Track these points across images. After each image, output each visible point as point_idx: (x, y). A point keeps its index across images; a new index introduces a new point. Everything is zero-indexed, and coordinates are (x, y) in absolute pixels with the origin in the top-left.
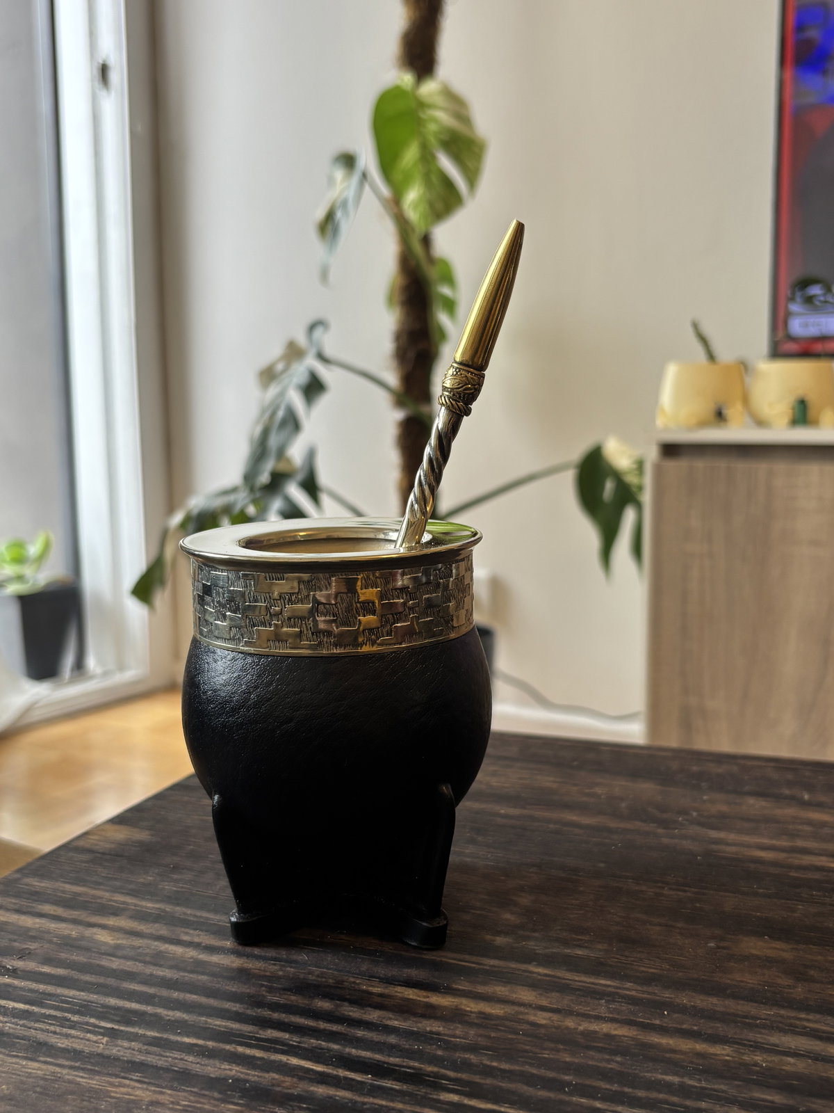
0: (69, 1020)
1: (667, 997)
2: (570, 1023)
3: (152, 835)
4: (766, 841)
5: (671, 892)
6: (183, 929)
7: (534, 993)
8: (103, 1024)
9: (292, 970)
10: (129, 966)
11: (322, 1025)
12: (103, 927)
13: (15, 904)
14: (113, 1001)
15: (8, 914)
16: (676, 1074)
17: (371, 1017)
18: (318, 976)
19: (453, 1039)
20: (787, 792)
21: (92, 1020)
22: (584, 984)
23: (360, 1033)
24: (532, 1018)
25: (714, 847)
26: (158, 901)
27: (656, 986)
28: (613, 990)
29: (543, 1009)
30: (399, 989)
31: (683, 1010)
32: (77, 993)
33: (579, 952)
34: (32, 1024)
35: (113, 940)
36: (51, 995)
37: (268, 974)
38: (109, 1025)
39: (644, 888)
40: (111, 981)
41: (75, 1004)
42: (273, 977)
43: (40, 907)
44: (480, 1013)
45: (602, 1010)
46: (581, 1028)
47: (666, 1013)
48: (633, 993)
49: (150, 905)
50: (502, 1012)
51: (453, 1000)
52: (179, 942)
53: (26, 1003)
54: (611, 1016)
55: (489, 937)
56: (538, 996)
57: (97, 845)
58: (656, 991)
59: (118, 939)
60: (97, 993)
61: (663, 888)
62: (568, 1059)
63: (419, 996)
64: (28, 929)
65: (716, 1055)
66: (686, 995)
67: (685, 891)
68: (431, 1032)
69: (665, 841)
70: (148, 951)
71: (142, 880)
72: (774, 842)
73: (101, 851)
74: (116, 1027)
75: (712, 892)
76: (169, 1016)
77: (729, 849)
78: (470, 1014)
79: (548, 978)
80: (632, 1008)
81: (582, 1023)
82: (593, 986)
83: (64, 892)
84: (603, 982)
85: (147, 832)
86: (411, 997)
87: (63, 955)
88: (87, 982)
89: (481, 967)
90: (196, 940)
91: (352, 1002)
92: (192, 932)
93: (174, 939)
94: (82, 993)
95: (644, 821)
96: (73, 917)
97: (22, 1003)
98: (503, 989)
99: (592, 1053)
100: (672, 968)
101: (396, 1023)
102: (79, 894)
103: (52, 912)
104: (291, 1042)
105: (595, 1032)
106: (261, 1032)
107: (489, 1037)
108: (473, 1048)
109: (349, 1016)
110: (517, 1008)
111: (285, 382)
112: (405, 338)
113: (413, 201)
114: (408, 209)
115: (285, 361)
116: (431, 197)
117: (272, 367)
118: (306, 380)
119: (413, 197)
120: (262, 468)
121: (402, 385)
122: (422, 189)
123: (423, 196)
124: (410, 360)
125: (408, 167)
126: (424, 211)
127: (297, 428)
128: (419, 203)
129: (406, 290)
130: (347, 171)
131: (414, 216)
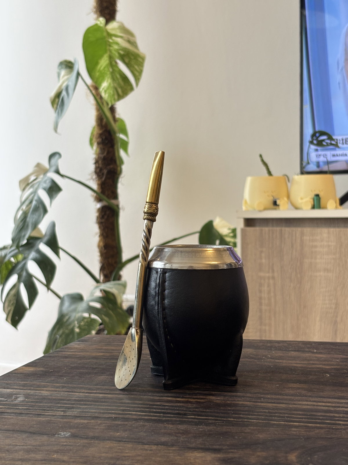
0: (46, 409)
1: (262, 396)
2: (228, 402)
3: (45, 369)
4: (298, 362)
5: (262, 375)
6: (75, 389)
8: (59, 409)
10: (60, 398)
11: (141, 406)
12: (43, 390)
16: (267, 410)
17: (158, 404)
19: (188, 407)
20: (307, 350)
23: (155, 407)
24: (215, 402)
25: (278, 364)
26: (60, 384)
30: (165, 398)
31: (269, 398)
34: (32, 411)
36: (35, 405)
38: (62, 410)
40: (56, 401)
41: (45, 406)
43: (13, 387)
44: (197, 401)
46: (233, 403)
47: (262, 399)
50: (204, 401)
51: (185, 399)
54: (243, 400)
56: (217, 398)
57: (23, 372)
58: (258, 395)
59: (50, 392)
60: (51, 404)
61: (258, 374)
62: (229, 409)
63: (173, 399)
64: (13, 392)
65: (280, 406)
66: (269, 395)
67: (267, 374)
68: (180, 406)
69: (258, 363)
70: (65, 394)
71: (50, 379)
72: (301, 362)
75: (277, 374)
76: (83, 407)
78: (192, 402)
80: (250, 398)
83: (20, 383)
86: (170, 399)
89: (194, 392)
90: (83, 391)
91: (149, 401)
92: (79, 390)
93: (73, 391)
96: (29, 389)
97: (25, 407)
98: (203, 396)
99: (237, 407)
100: (263, 391)
101: (167, 404)
102: (27, 384)
104: (131, 409)
105: (237, 403)
107: (201, 406)
108: (196, 408)
110: (209, 400)
111: (36, 186)
112: (100, 162)
113: (105, 87)
114: (102, 91)
115: (35, 174)
116: (115, 85)
117: (27, 178)
118: (48, 185)
119: (105, 85)
120: (23, 234)
121: (98, 188)
122: (110, 81)
123: (110, 84)
124: (103, 174)
125: (102, 68)
126: (110, 93)
127: (45, 211)
128: (108, 88)
129: (101, 135)
130: (68, 70)
131: (105, 96)
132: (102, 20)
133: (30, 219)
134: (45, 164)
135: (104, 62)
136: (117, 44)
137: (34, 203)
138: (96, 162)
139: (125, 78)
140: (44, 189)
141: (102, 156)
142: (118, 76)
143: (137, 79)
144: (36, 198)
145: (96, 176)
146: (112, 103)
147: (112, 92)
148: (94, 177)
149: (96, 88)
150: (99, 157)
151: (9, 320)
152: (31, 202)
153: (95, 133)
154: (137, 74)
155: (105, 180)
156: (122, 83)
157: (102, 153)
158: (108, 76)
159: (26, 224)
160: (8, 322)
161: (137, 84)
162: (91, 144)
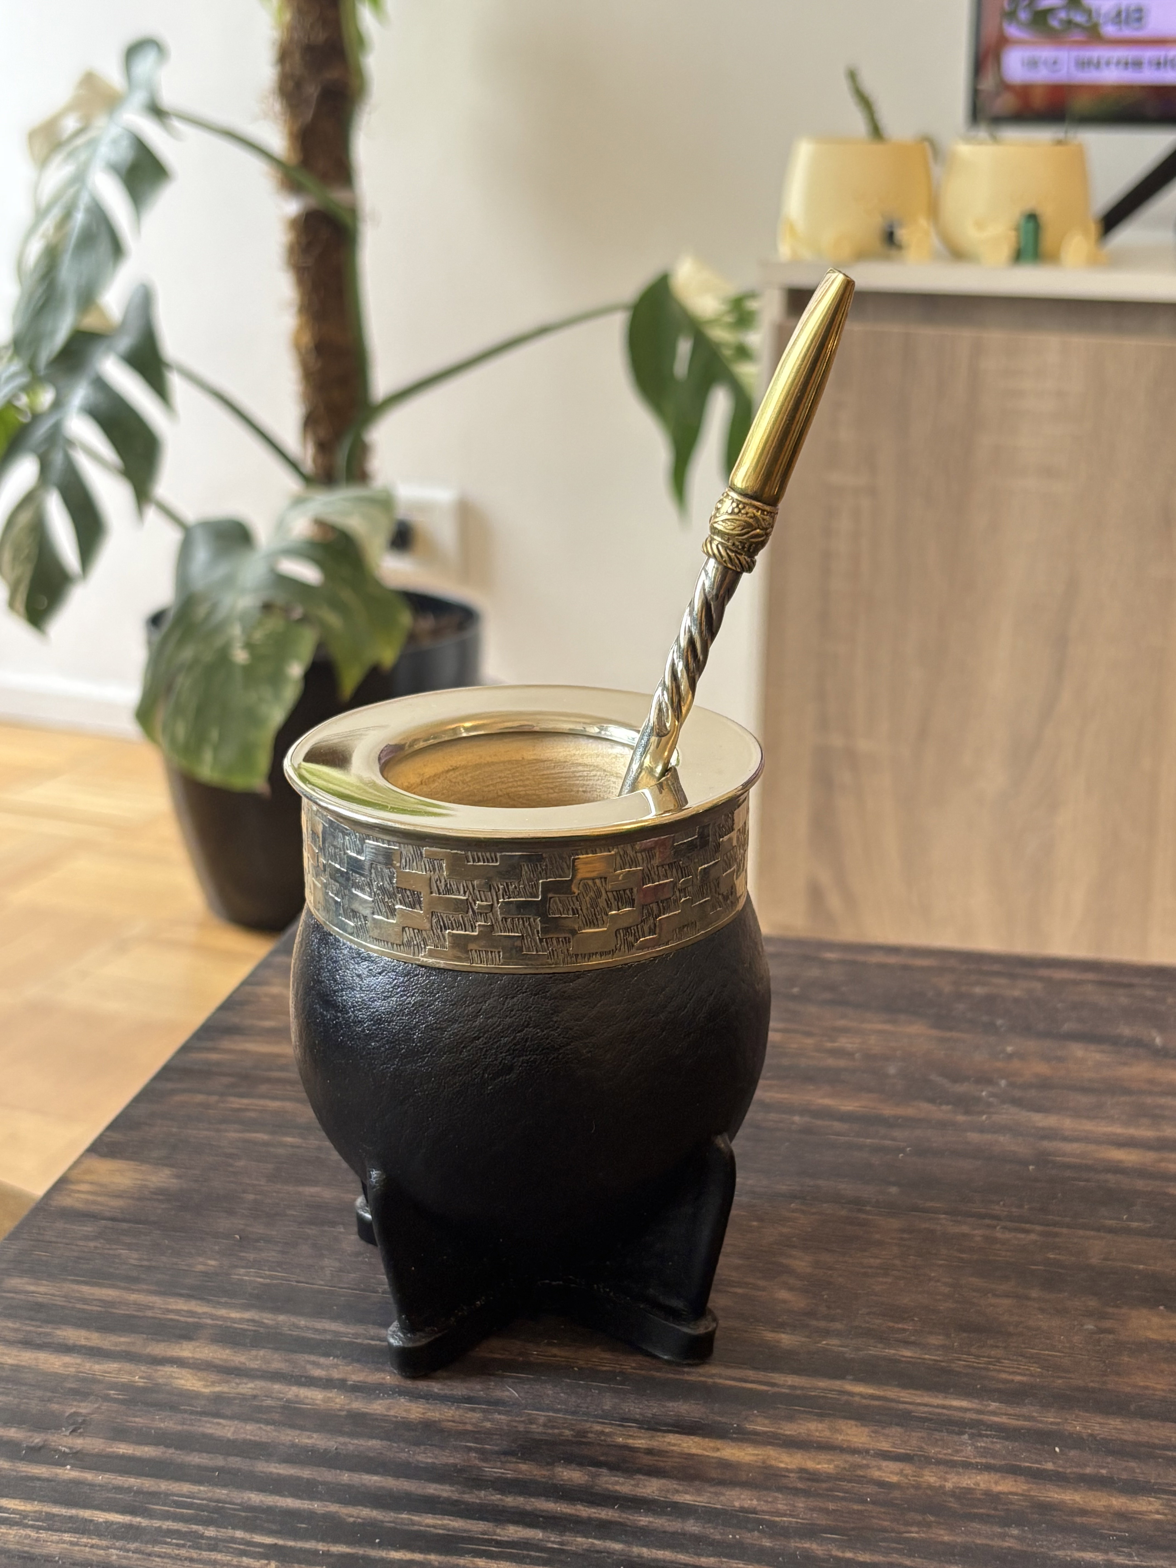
0: (202, 1536)
1: (1051, 1423)
2: (930, 1477)
3: (178, 1177)
4: (1118, 1130)
5: (1008, 1235)
6: (307, 1357)
7: (866, 1430)
8: (258, 1538)
9: (503, 1417)
10: (250, 1431)
11: (584, 1511)
12: (180, 1363)
13: (16, 1330)
14: (256, 1498)
15: (14, 1352)
16: (1096, 1548)
17: (649, 1491)
18: (545, 1425)
19: (777, 1519)
20: (1126, 1031)
21: (239, 1534)
22: (931, 1409)
23: (644, 1520)
24: (876, 1474)
25: (1046, 1144)
26: (246, 1307)
27: (1031, 1404)
28: (974, 1416)
29: (886, 1456)
30: (672, 1438)
31: (1077, 1442)
32: (195, 1488)
33: (907, 1353)
34: (149, 1548)
35: (206, 1386)
36: (154, 1496)
37: (469, 1427)
38: (269, 1540)
39: (965, 1229)
40: (235, 1462)
41: (199, 1508)
42: (478, 1432)
43: (58, 1332)
44: (802, 1470)
45: (968, 1452)
46: (949, 1485)
47: (1057, 1449)
48: (1004, 1420)
49: (235, 1315)
50: (832, 1466)
51: (756, 1452)
52: (311, 1382)
53: (123, 1511)
54: (984, 1461)
55: (769, 1336)
56: (873, 1435)
57: (94, 1202)
58: (1035, 1414)
59: (213, 1383)
60: (225, 1486)
61: (995, 1227)
62: (946, 1538)
63: (705, 1449)
64: (64, 1378)
65: (1141, 1513)
66: (1077, 1417)
67: (1027, 1232)
68: (743, 1510)
69: (974, 1137)
70: (269, 1402)
71: (200, 1268)
72: (1132, 1131)
73: (108, 1214)
74: (281, 1542)
75: (1065, 1231)
76: (352, 1516)
77: (1068, 1147)
78: (787, 1474)
79: (876, 1403)
80: (1009, 1445)
81: (948, 1476)
82: (945, 1411)
83: (84, 1301)
84: (956, 1403)
85: (167, 1171)
86: (694, 1451)
87: (139, 1421)
88: (199, 1467)
89: (776, 1389)
90: (336, 1374)
91: (614, 1467)
92: (322, 1360)
93: (301, 1376)
94: (202, 1488)
95: (932, 1101)
96: (123, 1348)
97: (117, 1512)
98: (820, 1426)
99: (976, 1525)
100: (1045, 1372)
101: (688, 1498)
102: (112, 1304)
103: (83, 1342)
104: (550, 1545)
105: (969, 1490)
106: (498, 1531)
107: (827, 1511)
108: (811, 1532)
109: (616, 1491)
110: (850, 1458)
111: (82, 157)
112: (296, 57)
115: (79, 112)
117: (55, 123)
120: (47, 327)
121: (290, 150)
124: (306, 100)
133: (69, 278)
134: (114, 77)
137: (79, 218)
138: (283, 56)
140: (112, 168)
141: (301, 37)
144: (84, 201)
145: (283, 106)
148: (277, 106)
150: (291, 40)
155: (315, 119)
157: (303, 27)
159: (57, 291)
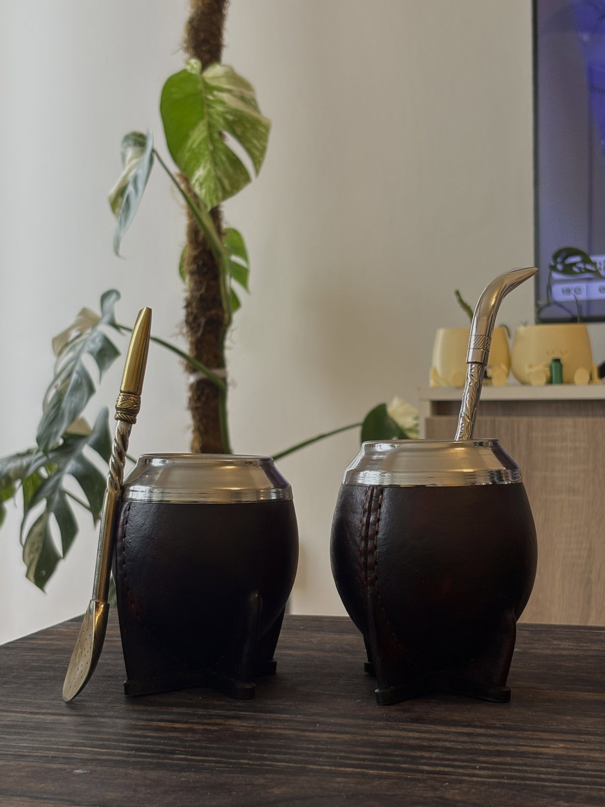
1: (321, 720)
2: (258, 730)
16: (314, 744)
19: (185, 738)
22: (271, 717)
24: (236, 730)
27: (317, 716)
28: (290, 719)
29: (243, 726)
30: (155, 723)
31: (328, 724)
44: (204, 729)
46: (264, 732)
47: (318, 725)
48: (302, 719)
50: (218, 728)
51: (189, 725)
54: (285, 727)
56: (242, 722)
58: (315, 718)
62: (253, 742)
63: (169, 725)
65: (340, 738)
66: (333, 719)
68: (172, 736)
78: (198, 730)
79: (250, 716)
80: (298, 724)
81: (266, 730)
84: (283, 716)
86: (163, 725)
89: (209, 713)
98: (221, 721)
99: (268, 740)
100: (330, 710)
105: (272, 733)
107: (208, 737)
108: (197, 741)
110: (228, 727)
111: (78, 348)
112: (194, 304)
113: (200, 176)
114: (195, 184)
115: (79, 327)
116: (219, 173)
117: (66, 334)
118: (97, 345)
119: (200, 173)
120: (55, 430)
121: (191, 350)
122: (209, 166)
123: (209, 172)
124: (199, 325)
125: (195, 145)
126: (210, 187)
127: (91, 390)
128: (206, 179)
129: (195, 259)
130: (138, 149)
131: (200, 192)
132: (195, 64)
133: (67, 405)
134: (96, 310)
135: (198, 135)
136: (222, 102)
137: (74, 376)
138: (188, 305)
139: (236, 162)
140: (91, 353)
141: (198, 294)
142: (224, 158)
143: (257, 163)
144: (77, 368)
145: (188, 329)
146: (212, 203)
147: (212, 185)
148: (185, 330)
149: (187, 180)
150: (192, 297)
151: (31, 576)
152: (69, 376)
153: (187, 256)
154: (257, 153)
155: (203, 335)
156: (231, 170)
157: (199, 290)
158: (206, 158)
159: (61, 412)
160: (30, 580)
161: (257, 172)
162: (182, 274)
